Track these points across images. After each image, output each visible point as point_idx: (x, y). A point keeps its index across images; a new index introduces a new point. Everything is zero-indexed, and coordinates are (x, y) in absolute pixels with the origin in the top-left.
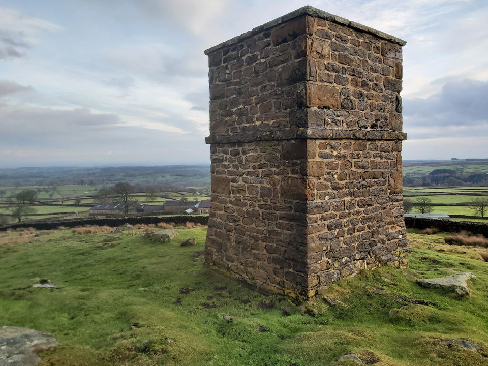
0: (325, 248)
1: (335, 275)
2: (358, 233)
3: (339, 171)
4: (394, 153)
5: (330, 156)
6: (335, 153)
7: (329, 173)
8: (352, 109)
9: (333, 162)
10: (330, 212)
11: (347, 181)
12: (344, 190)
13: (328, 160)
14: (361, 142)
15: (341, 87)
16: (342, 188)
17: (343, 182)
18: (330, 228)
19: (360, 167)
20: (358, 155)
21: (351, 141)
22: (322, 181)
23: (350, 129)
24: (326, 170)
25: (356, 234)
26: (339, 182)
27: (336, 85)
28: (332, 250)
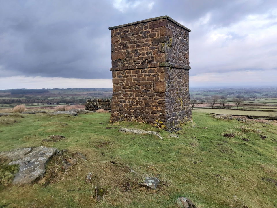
0: (117, 108)
1: (121, 119)
2: (134, 107)
3: (125, 82)
4: (158, 73)
5: (121, 77)
6: (123, 75)
7: (121, 83)
8: (131, 57)
9: (122, 79)
10: (121, 97)
11: (129, 86)
12: (128, 89)
13: (121, 78)
14: (136, 70)
15: (126, 50)
16: (127, 88)
17: (128, 86)
18: (121, 102)
19: (136, 80)
20: (135, 75)
21: (130, 70)
22: (118, 85)
23: (129, 66)
24: (119, 82)
25: (133, 107)
26: (126, 86)
27: (123, 50)
28: (120, 110)
